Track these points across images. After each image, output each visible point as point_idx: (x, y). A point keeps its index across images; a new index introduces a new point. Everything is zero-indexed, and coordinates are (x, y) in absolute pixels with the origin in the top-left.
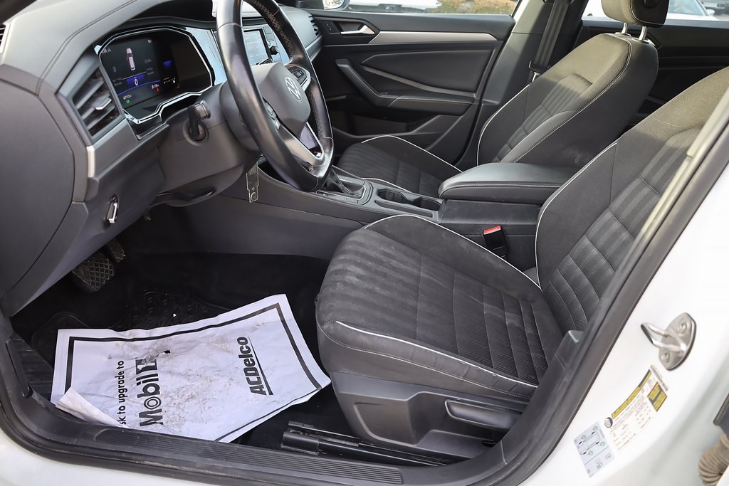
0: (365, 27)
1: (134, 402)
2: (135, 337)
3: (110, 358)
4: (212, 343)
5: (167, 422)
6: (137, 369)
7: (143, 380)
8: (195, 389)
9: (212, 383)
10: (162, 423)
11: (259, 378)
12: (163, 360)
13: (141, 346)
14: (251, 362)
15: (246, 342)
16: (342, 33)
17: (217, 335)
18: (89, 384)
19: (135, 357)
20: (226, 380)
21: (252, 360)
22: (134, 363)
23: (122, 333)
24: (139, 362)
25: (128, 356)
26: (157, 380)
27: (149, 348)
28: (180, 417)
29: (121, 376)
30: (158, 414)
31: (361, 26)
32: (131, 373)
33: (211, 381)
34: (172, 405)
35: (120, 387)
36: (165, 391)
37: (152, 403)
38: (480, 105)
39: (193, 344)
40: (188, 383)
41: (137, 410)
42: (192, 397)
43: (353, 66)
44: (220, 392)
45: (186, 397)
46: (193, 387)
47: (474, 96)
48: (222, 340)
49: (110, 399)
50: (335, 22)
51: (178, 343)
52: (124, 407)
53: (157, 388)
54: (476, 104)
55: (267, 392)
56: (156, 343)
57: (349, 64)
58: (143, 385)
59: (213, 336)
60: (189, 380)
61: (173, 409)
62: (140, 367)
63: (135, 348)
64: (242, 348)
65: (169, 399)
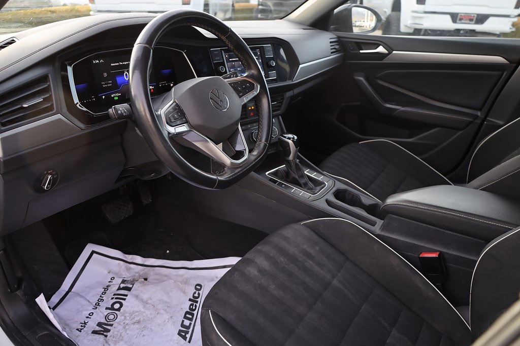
0: (381, 47)
1: (101, 312)
2: (134, 261)
3: (109, 272)
4: (178, 282)
5: (111, 336)
6: (119, 286)
7: (117, 296)
8: (144, 316)
9: (158, 315)
10: (106, 336)
11: (190, 324)
12: (139, 285)
13: (134, 269)
14: (194, 308)
15: (200, 290)
16: (361, 51)
17: (186, 276)
18: (86, 288)
19: (124, 276)
20: (167, 317)
21: (196, 306)
22: (121, 280)
23: (127, 256)
24: (123, 282)
25: (121, 275)
26: (125, 299)
27: (137, 273)
28: (121, 336)
29: (106, 289)
30: (109, 327)
31: (377, 46)
32: (114, 289)
33: (158, 313)
34: (122, 324)
35: (101, 297)
36: (124, 311)
37: (111, 317)
38: (482, 123)
39: (165, 278)
40: (142, 310)
41: (99, 319)
42: (139, 322)
43: (367, 80)
44: (159, 325)
45: (134, 320)
46: (144, 314)
47: (479, 114)
48: (186, 282)
49: (89, 304)
50: (356, 43)
51: (157, 274)
52: (93, 313)
53: (121, 305)
54: (479, 121)
55: (188, 339)
56: (144, 270)
57: (364, 78)
58: (114, 300)
59: (182, 276)
60: (144, 307)
61: (120, 327)
62: (122, 285)
63: (128, 269)
64: (195, 293)
65: (123, 318)
